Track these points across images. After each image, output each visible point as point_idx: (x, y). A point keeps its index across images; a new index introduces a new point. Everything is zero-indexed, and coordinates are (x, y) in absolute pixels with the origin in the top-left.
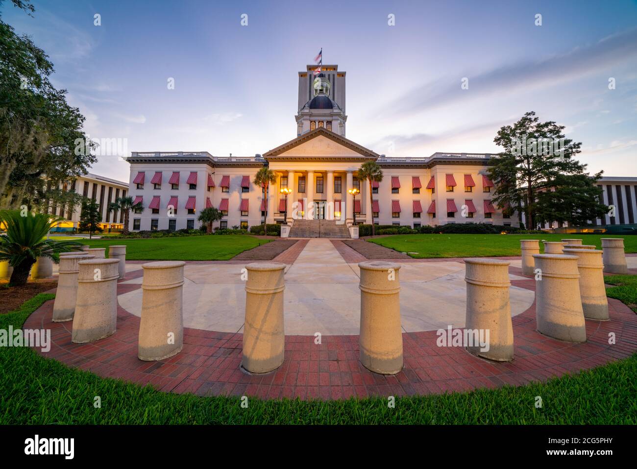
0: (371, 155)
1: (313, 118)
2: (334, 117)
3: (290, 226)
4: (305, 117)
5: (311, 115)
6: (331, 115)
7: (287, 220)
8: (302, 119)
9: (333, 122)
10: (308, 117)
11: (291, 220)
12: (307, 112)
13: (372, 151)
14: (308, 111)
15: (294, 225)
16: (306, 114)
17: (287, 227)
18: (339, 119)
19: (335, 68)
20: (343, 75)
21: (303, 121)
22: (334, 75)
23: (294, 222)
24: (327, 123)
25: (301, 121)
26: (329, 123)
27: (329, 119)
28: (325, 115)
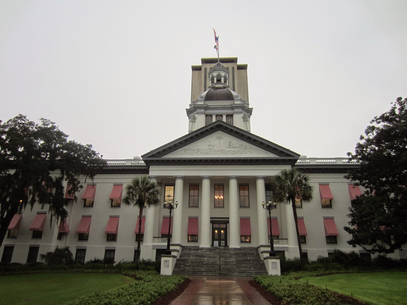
0: (288, 155)
1: (209, 112)
2: (236, 110)
3: (174, 257)
4: (198, 111)
5: (206, 108)
6: (232, 108)
7: (171, 248)
8: (196, 112)
9: (235, 116)
10: (203, 111)
11: (178, 248)
12: (202, 105)
13: (288, 150)
14: (202, 103)
15: (181, 256)
16: (200, 107)
17: (170, 259)
18: (243, 112)
19: (234, 61)
20: (244, 67)
21: (196, 115)
22: (233, 68)
23: (182, 250)
24: (227, 116)
25: (194, 115)
26: (230, 116)
27: (230, 112)
28: (224, 108)
